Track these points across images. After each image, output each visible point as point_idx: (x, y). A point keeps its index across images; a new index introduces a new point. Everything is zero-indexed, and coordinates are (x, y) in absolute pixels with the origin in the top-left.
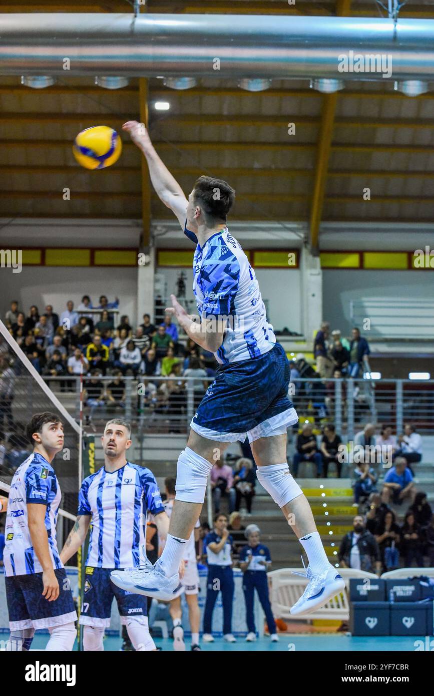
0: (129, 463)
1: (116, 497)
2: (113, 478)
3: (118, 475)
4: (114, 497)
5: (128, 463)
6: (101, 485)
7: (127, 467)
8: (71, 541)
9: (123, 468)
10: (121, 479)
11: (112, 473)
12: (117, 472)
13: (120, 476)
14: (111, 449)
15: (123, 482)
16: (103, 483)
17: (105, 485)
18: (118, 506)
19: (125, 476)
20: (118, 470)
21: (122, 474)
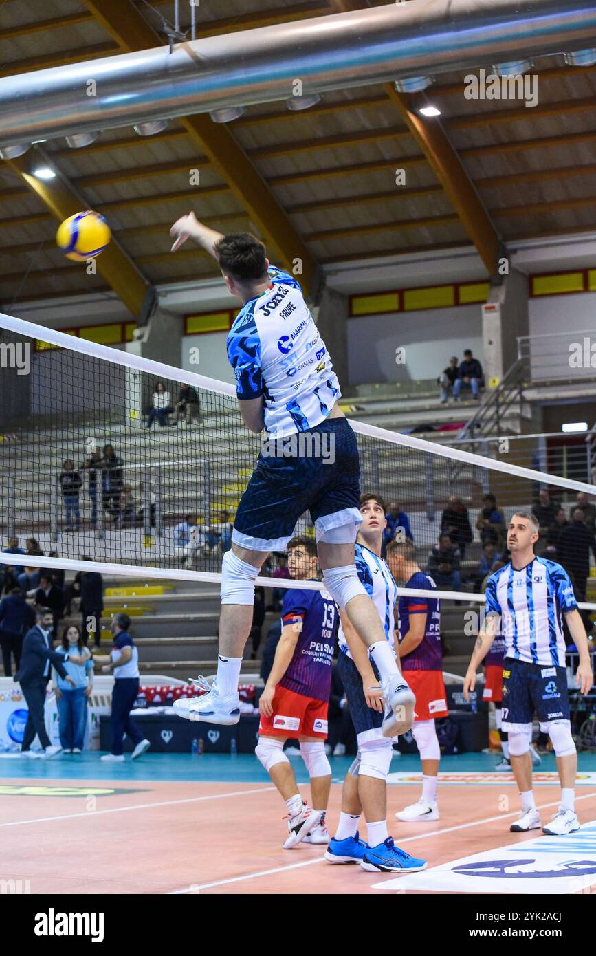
0: (538, 557)
1: (528, 597)
2: (521, 575)
3: (527, 573)
4: (526, 598)
5: (536, 559)
6: (510, 585)
7: (535, 562)
8: (481, 641)
9: (531, 564)
10: (531, 577)
11: (520, 571)
12: (525, 569)
13: (530, 573)
14: (511, 544)
15: (533, 580)
16: (512, 582)
17: (514, 584)
18: (530, 606)
19: (535, 574)
20: (526, 567)
21: (531, 570)
